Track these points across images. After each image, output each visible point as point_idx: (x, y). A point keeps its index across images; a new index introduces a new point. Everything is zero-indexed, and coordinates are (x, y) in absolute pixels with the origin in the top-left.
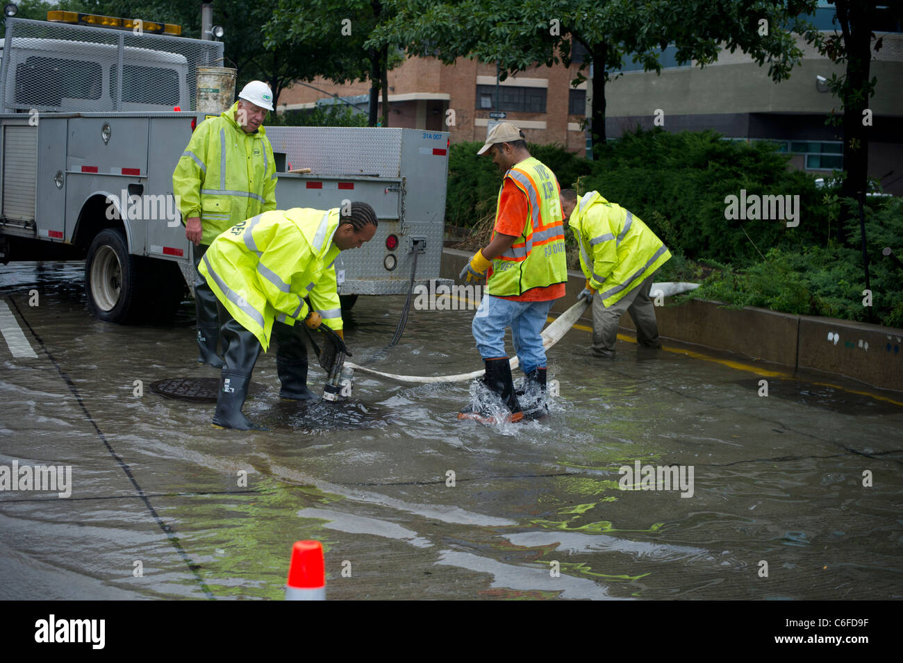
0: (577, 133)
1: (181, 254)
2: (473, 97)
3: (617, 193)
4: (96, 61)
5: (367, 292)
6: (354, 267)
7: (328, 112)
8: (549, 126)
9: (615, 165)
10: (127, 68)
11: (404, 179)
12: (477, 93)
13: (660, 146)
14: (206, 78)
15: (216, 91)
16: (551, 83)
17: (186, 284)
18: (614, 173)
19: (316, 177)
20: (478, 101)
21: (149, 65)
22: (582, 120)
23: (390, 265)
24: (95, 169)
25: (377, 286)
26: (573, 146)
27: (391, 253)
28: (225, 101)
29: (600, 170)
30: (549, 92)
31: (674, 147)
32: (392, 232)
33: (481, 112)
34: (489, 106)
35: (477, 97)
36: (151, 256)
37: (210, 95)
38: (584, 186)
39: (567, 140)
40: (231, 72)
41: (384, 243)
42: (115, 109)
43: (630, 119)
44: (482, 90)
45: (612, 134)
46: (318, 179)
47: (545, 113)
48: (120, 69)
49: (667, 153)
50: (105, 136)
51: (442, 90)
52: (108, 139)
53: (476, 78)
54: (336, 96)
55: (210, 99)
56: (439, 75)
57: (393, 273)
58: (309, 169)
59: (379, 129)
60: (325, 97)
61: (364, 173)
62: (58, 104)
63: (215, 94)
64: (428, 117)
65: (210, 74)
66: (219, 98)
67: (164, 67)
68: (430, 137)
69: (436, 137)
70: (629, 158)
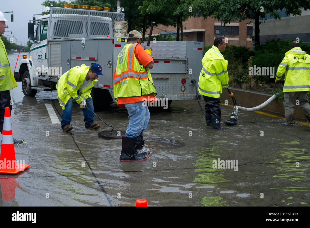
0: (250, 41)
1: (110, 87)
2: (213, 30)
3: (264, 62)
4: (81, 21)
5: (175, 99)
6: (170, 91)
7: (163, 36)
8: (240, 40)
9: (263, 52)
10: (91, 23)
11: (188, 59)
12: (214, 28)
13: (279, 45)
14: (117, 25)
15: (121, 30)
16: (240, 24)
17: (111, 97)
18: (263, 55)
19: (156, 59)
20: (215, 32)
21: (99, 22)
22: (251, 37)
23: (183, 89)
24: (80, 58)
25: (178, 97)
26: (248, 46)
27: (183, 85)
28: (124, 33)
29: (258, 54)
30: (240, 27)
31: (284, 45)
32: (184, 78)
33: (216, 35)
34: (219, 33)
35: (214, 30)
36: (99, 88)
37: (119, 31)
38: (252, 60)
39: (246, 44)
40: (126, 23)
41: (181, 82)
42: (87, 37)
43: (269, 36)
44: (216, 28)
45: (262, 42)
46: (157, 60)
47: (238, 35)
48: (89, 23)
49: (282, 47)
50: (83, 47)
51: (202, 28)
52: (84, 48)
53: (214, 24)
54: (166, 31)
55: (119, 32)
56: (201, 23)
57: (184, 92)
58: (154, 56)
59: (180, 41)
60: (162, 32)
61: (174, 57)
62: (68, 36)
63: (120, 31)
64: (198, 37)
65: (119, 24)
66: (122, 32)
67: (104, 22)
68: (197, 44)
69: (199, 44)
70: (268, 49)
